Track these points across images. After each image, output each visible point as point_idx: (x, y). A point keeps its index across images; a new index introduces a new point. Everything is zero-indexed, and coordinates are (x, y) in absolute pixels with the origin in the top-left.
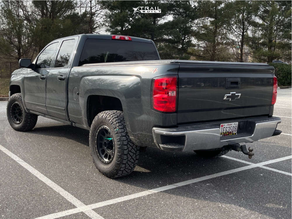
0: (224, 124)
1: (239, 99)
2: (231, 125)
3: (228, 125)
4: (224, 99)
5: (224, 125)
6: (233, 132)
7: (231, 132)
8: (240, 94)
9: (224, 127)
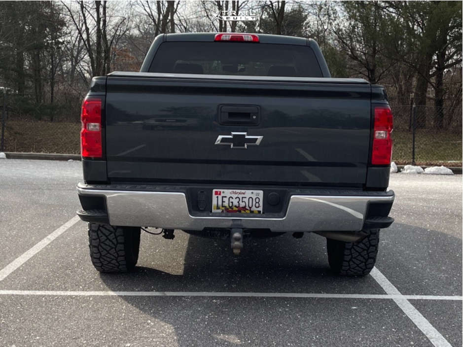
0: (222, 190)
1: (257, 146)
2: (244, 194)
3: (236, 193)
4: (216, 143)
5: (223, 192)
6: (250, 208)
7: (244, 208)
8: (260, 138)
9: (222, 195)
